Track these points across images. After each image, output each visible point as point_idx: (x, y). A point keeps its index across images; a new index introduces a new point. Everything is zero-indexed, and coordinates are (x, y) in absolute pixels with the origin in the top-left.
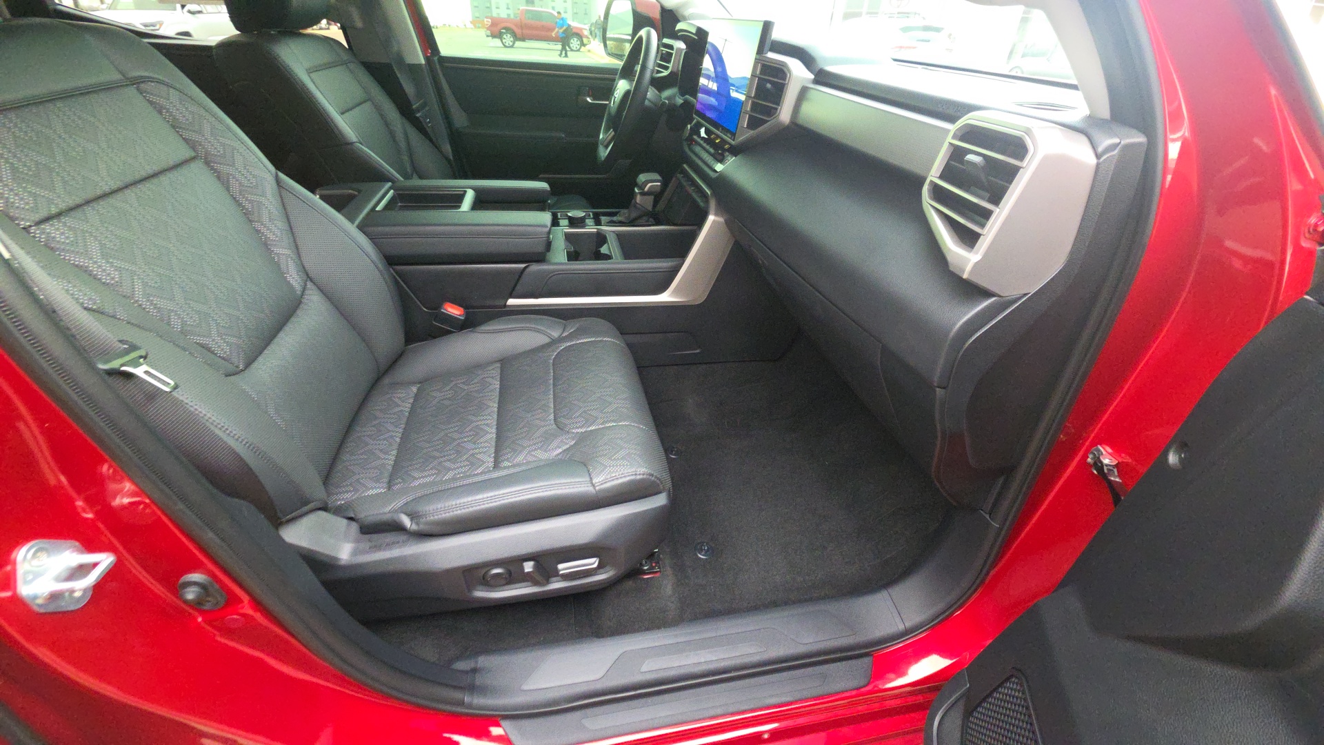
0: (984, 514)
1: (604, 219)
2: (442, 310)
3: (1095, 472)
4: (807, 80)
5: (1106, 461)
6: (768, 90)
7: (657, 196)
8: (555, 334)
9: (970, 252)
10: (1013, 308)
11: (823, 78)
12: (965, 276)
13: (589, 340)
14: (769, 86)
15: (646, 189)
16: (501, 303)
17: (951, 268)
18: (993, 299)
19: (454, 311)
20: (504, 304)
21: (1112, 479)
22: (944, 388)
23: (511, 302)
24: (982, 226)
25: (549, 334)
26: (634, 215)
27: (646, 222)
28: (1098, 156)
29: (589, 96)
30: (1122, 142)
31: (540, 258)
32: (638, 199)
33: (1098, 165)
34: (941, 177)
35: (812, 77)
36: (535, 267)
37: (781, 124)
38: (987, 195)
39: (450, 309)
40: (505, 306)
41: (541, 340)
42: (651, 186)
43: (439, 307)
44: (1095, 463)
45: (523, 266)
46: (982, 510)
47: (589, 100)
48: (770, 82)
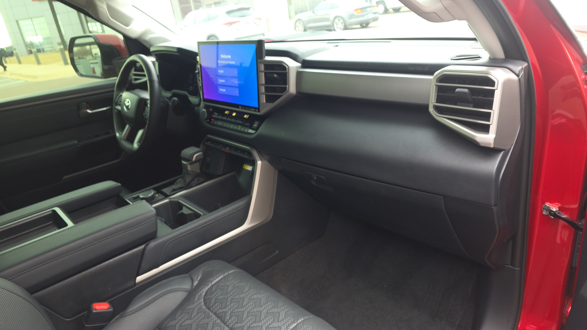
0: (509, 266)
1: (166, 190)
2: (94, 311)
3: (552, 217)
4: (297, 67)
5: (554, 210)
6: (275, 78)
7: (202, 161)
8: (187, 286)
9: (488, 134)
10: (511, 153)
11: (306, 64)
12: (492, 146)
13: (219, 279)
14: (275, 75)
15: (194, 159)
16: (130, 284)
17: (482, 145)
18: (503, 152)
19: (101, 307)
20: (133, 283)
21: (563, 217)
22: (496, 205)
23: (139, 279)
24: (489, 121)
25: (183, 288)
26: (188, 180)
27: (198, 181)
28: (518, 75)
29: (88, 108)
30: (523, 67)
31: (153, 236)
32: (189, 168)
33: (519, 79)
34: (437, 102)
35: (299, 65)
36: (152, 244)
37: (291, 95)
38: (472, 105)
39: (97, 307)
40: (135, 284)
41: (179, 296)
42: (197, 156)
43: (89, 309)
44: (550, 213)
45: (143, 246)
46: (506, 265)
47: (89, 111)
48: (276, 73)
